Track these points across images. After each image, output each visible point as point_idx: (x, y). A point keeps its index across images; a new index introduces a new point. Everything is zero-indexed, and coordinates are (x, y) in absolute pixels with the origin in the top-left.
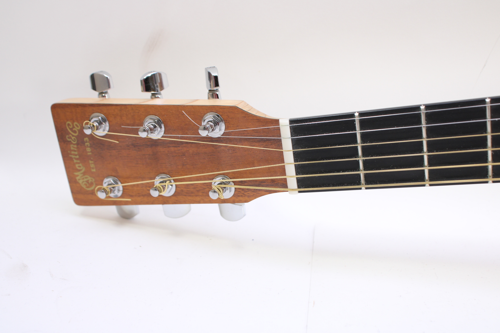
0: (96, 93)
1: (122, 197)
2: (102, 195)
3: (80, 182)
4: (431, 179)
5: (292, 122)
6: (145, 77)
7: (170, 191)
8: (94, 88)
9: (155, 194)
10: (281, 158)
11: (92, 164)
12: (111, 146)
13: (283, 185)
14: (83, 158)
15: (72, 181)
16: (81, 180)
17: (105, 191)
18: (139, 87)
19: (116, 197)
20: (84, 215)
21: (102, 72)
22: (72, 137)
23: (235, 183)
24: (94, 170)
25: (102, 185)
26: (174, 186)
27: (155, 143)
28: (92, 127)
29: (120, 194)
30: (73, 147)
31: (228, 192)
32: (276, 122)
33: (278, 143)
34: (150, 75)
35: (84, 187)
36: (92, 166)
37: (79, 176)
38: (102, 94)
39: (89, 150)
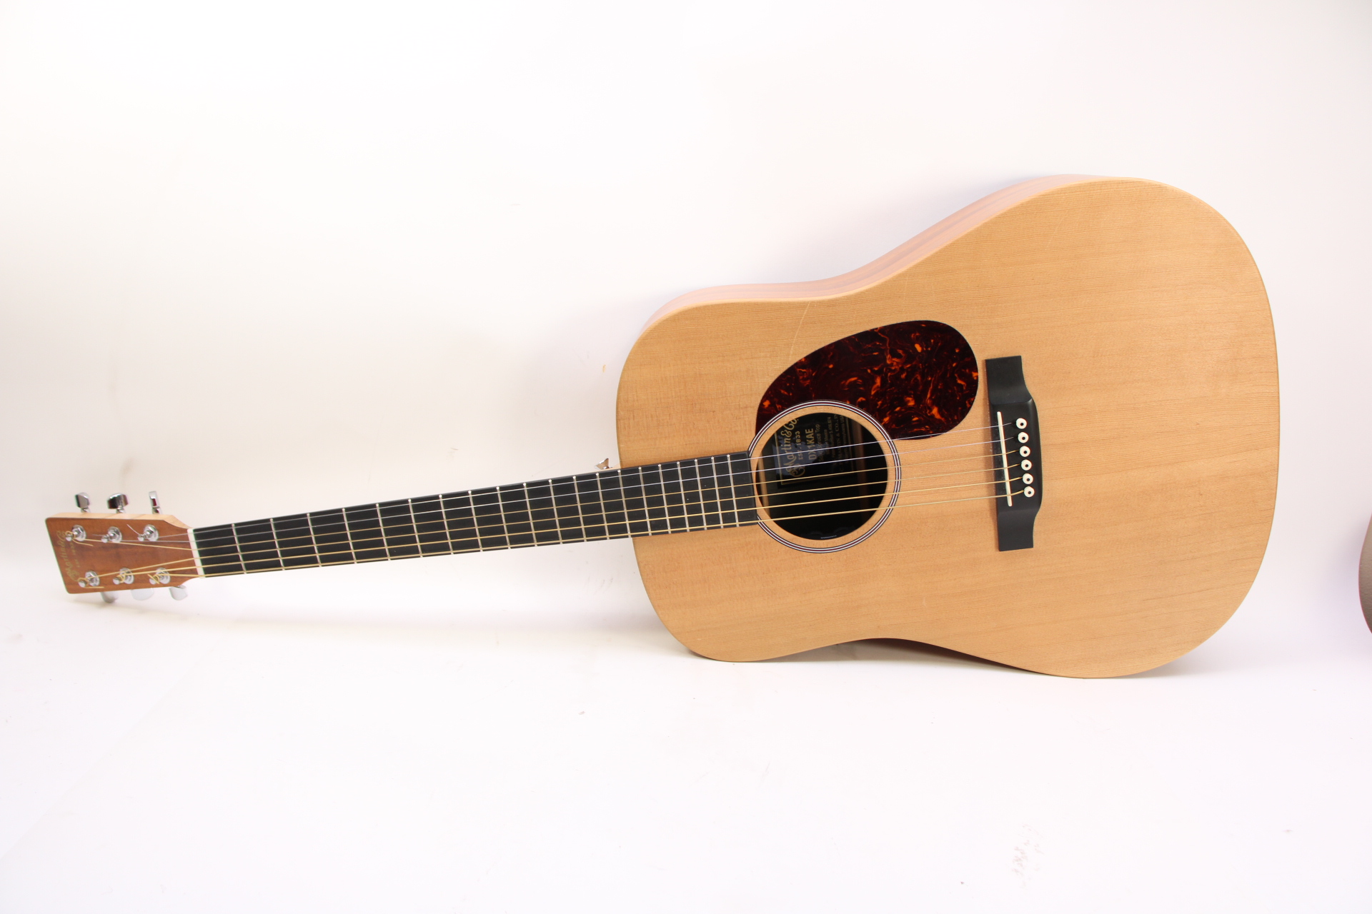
0: (80, 509)
1: (99, 585)
2: (82, 585)
3: (70, 575)
4: (285, 565)
5: (195, 530)
6: (111, 498)
7: (130, 581)
8: (79, 505)
9: (117, 582)
10: (190, 555)
11: (77, 562)
12: (88, 549)
13: (195, 572)
14: (71, 557)
15: (64, 575)
16: (70, 573)
17: (86, 582)
18: (106, 505)
19: (95, 585)
20: (77, 601)
21: (83, 493)
22: (62, 543)
23: (170, 572)
24: (79, 566)
25: (84, 577)
26: (133, 577)
27: (117, 545)
28: (73, 536)
29: (98, 583)
30: (63, 550)
31: (165, 579)
32: (185, 531)
33: (188, 545)
34: (116, 496)
35: (73, 579)
36: (77, 563)
37: (69, 571)
38: (84, 509)
39: (74, 551)
